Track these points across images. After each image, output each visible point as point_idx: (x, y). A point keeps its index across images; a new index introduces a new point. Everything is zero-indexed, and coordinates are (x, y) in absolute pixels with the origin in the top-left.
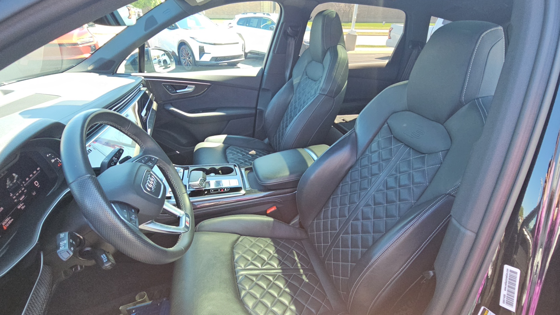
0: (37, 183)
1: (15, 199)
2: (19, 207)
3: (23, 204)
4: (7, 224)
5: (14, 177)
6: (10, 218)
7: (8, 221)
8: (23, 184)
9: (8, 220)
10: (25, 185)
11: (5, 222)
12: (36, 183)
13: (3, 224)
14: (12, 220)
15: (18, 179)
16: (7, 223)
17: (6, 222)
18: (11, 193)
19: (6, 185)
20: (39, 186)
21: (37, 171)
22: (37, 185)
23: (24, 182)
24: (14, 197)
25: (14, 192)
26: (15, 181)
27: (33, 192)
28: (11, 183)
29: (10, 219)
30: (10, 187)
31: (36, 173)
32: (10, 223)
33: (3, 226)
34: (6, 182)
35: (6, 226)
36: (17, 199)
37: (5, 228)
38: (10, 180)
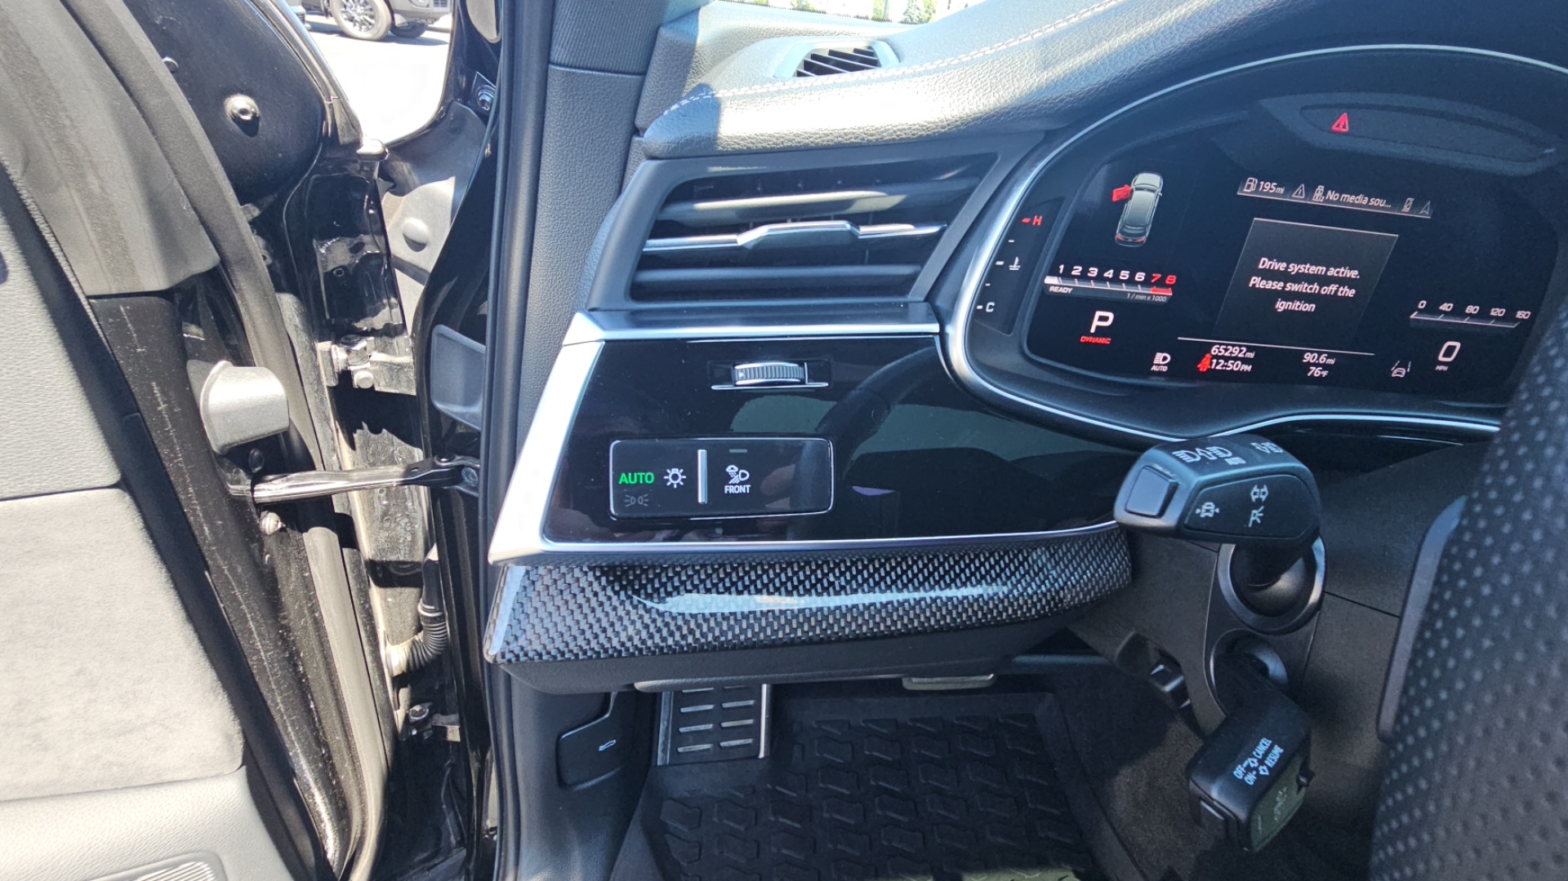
0: (1448, 353)
2: (1308, 357)
3: (1332, 361)
4: (1222, 361)
6: (1251, 355)
7: (1236, 359)
8: (1413, 309)
9: (1241, 355)
10: (1413, 316)
11: (1226, 350)
12: (1450, 351)
13: (1214, 350)
14: (1248, 368)
16: (1226, 359)
17: (1227, 354)
20: (1439, 368)
21: (1509, 317)
22: (1441, 358)
23: (1423, 303)
27: (1403, 364)
29: (1245, 361)
31: (1497, 318)
32: (1233, 366)
33: (1208, 355)
35: (1211, 363)
37: (1203, 366)
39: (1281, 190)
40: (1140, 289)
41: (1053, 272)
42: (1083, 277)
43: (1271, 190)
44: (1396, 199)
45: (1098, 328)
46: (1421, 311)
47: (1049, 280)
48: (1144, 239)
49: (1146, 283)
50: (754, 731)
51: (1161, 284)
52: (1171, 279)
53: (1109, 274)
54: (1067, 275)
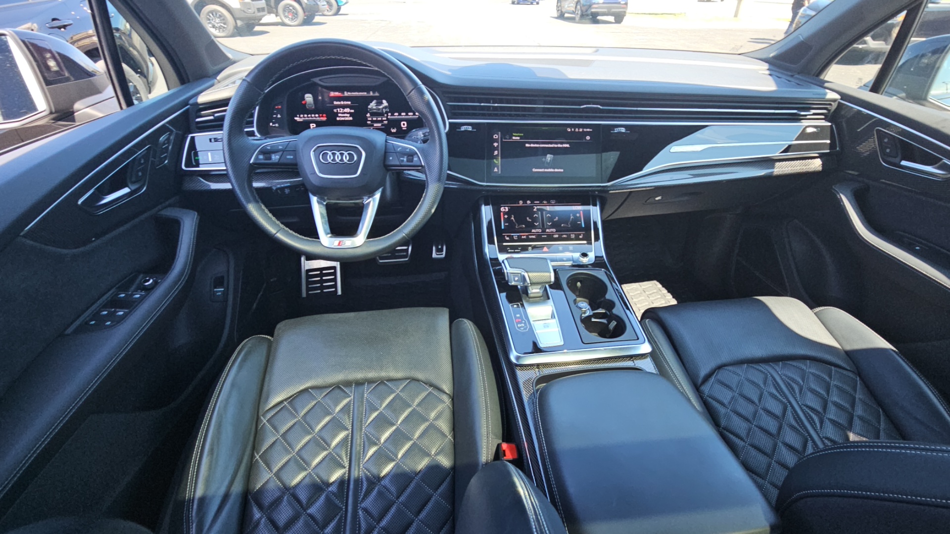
1: (369, 121)
5: (382, 103)
8: (388, 115)
10: (389, 117)
12: (404, 124)
15: (385, 107)
18: (369, 114)
19: (369, 105)
20: (403, 129)
21: (414, 115)
22: (402, 126)
23: (389, 114)
24: (370, 119)
25: (373, 114)
26: (381, 107)
27: (393, 129)
28: (376, 106)
30: (371, 109)
31: (411, 115)
34: (371, 103)
36: (371, 122)
38: (377, 103)
39: (340, 94)
40: (318, 118)
41: (297, 117)
42: (304, 117)
43: (337, 94)
44: (368, 92)
45: (313, 128)
46: (390, 116)
47: (296, 118)
48: (313, 107)
49: (319, 117)
50: (335, 286)
51: (322, 116)
52: (324, 115)
53: (309, 116)
54: (300, 117)
